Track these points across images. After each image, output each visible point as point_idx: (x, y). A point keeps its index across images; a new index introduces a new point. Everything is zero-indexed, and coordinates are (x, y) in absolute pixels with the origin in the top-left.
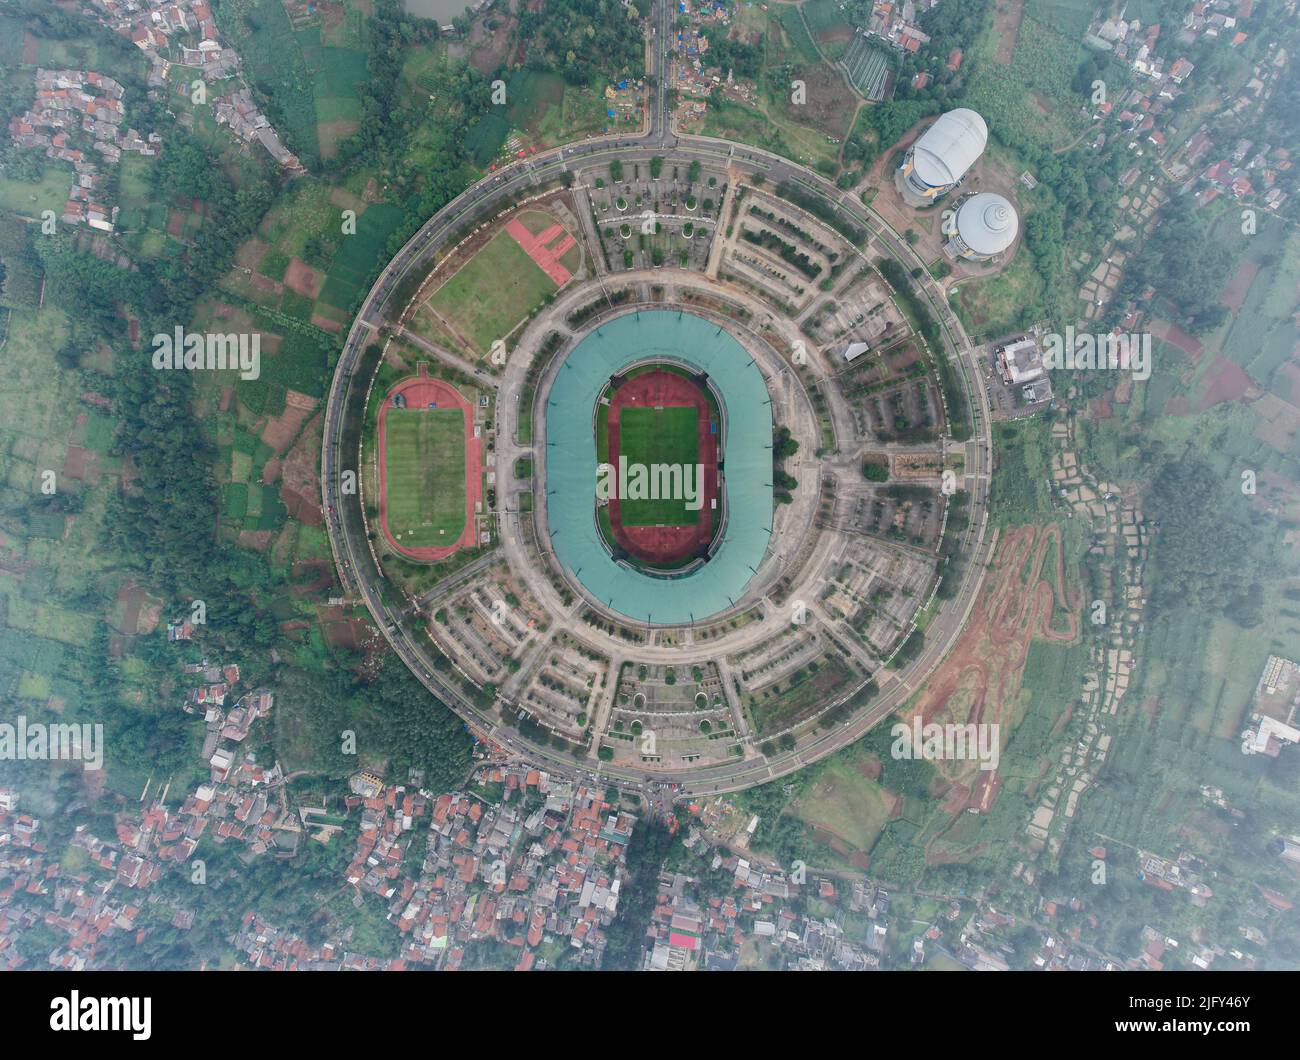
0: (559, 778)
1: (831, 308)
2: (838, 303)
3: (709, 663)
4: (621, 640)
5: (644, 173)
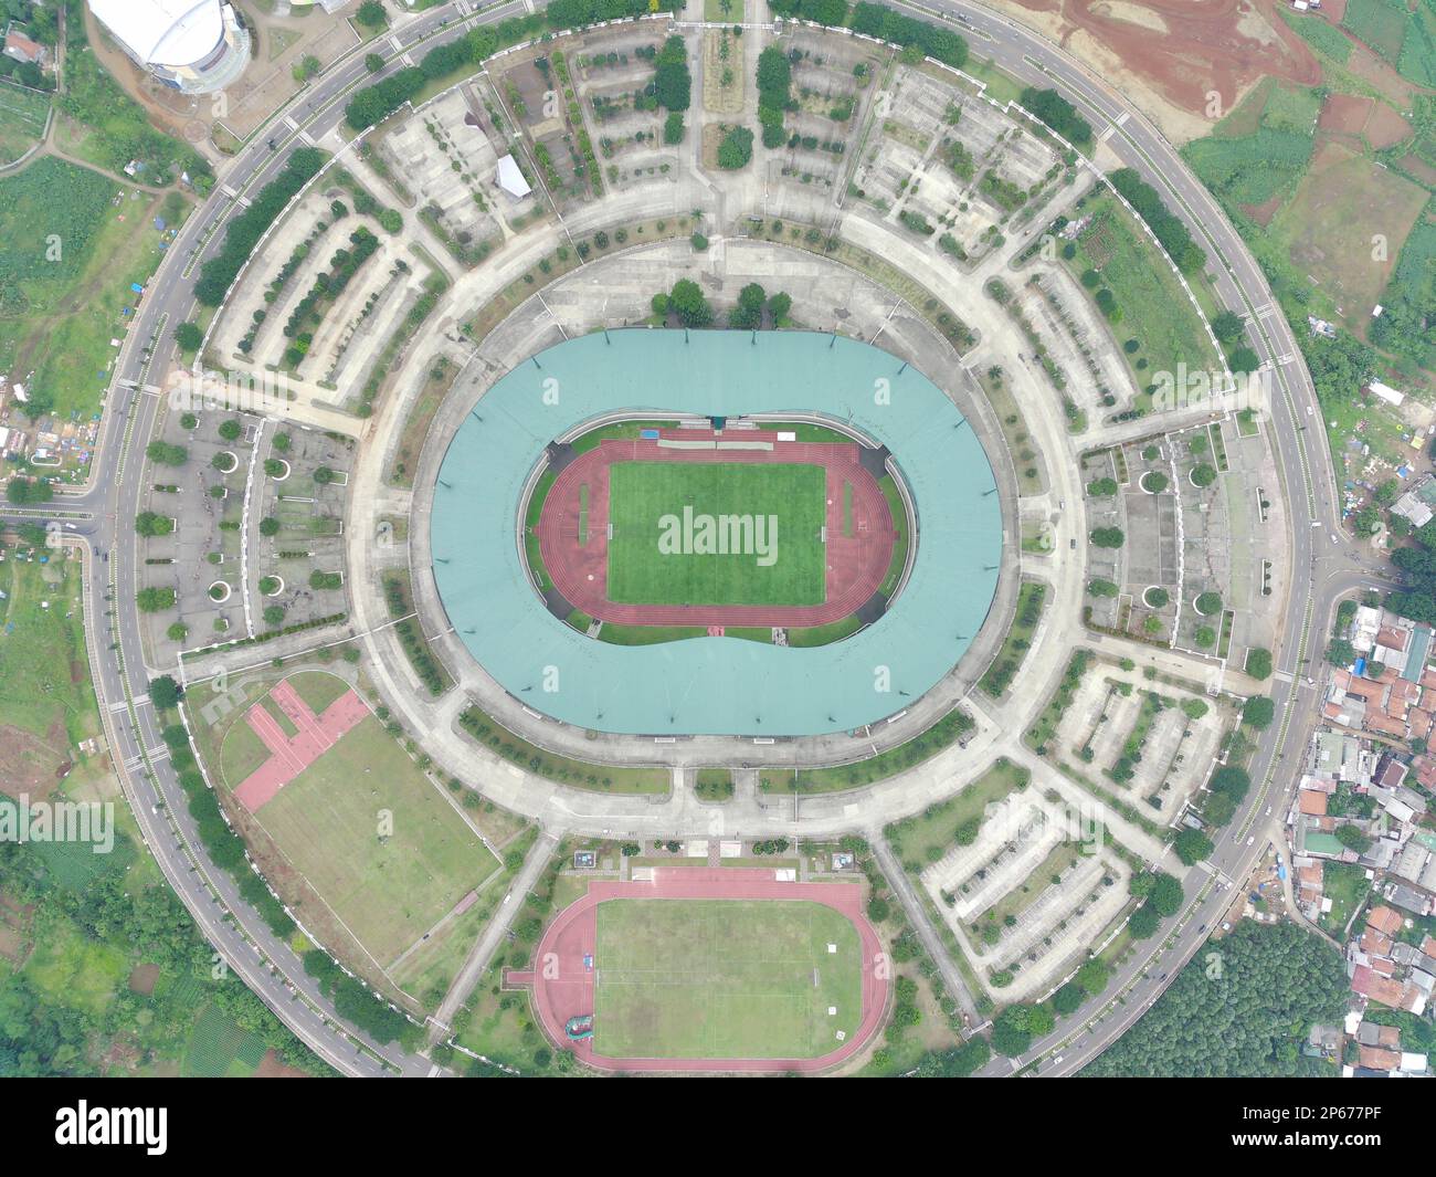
0: (1307, 757)
1: (432, 215)
2: (424, 203)
3: (1084, 466)
4: (1041, 628)
5: (159, 548)
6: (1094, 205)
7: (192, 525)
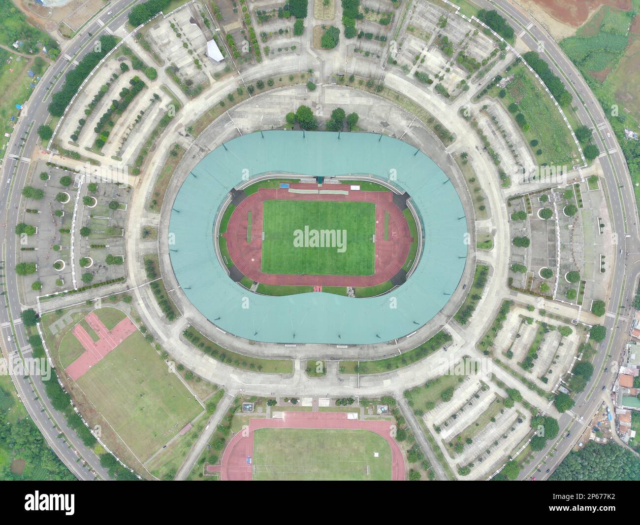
0: (623, 357)
1: (173, 71)
2: (168, 64)
3: (509, 205)
4: (487, 289)
5: (29, 242)
6: (515, 70)
7: (46, 230)
